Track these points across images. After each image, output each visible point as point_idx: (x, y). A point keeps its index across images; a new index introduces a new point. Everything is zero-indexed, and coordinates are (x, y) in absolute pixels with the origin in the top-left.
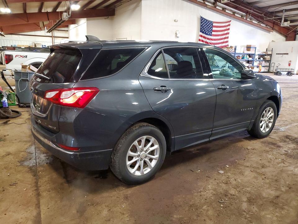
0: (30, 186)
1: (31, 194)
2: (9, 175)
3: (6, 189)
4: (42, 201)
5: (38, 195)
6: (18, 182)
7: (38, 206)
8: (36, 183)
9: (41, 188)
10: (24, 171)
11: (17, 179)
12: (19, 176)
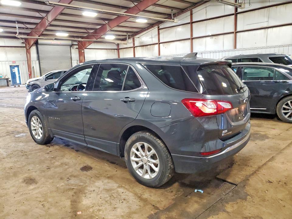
0: (259, 175)
1: (264, 171)
2: (267, 191)
3: (277, 182)
4: (261, 164)
5: (260, 168)
6: (264, 181)
7: (265, 164)
8: (253, 174)
9: (254, 170)
10: (251, 188)
11: (263, 184)
12: (260, 186)
